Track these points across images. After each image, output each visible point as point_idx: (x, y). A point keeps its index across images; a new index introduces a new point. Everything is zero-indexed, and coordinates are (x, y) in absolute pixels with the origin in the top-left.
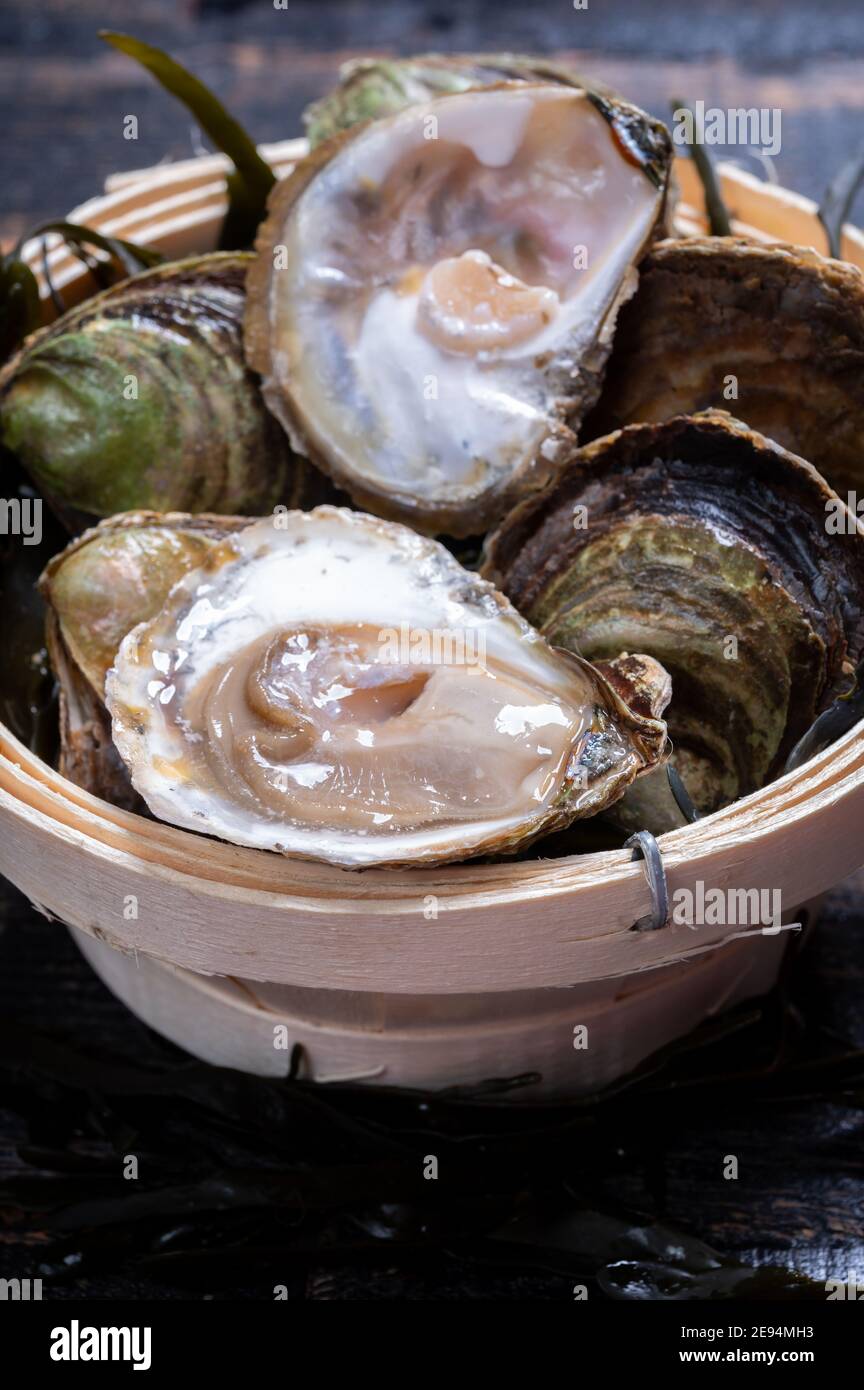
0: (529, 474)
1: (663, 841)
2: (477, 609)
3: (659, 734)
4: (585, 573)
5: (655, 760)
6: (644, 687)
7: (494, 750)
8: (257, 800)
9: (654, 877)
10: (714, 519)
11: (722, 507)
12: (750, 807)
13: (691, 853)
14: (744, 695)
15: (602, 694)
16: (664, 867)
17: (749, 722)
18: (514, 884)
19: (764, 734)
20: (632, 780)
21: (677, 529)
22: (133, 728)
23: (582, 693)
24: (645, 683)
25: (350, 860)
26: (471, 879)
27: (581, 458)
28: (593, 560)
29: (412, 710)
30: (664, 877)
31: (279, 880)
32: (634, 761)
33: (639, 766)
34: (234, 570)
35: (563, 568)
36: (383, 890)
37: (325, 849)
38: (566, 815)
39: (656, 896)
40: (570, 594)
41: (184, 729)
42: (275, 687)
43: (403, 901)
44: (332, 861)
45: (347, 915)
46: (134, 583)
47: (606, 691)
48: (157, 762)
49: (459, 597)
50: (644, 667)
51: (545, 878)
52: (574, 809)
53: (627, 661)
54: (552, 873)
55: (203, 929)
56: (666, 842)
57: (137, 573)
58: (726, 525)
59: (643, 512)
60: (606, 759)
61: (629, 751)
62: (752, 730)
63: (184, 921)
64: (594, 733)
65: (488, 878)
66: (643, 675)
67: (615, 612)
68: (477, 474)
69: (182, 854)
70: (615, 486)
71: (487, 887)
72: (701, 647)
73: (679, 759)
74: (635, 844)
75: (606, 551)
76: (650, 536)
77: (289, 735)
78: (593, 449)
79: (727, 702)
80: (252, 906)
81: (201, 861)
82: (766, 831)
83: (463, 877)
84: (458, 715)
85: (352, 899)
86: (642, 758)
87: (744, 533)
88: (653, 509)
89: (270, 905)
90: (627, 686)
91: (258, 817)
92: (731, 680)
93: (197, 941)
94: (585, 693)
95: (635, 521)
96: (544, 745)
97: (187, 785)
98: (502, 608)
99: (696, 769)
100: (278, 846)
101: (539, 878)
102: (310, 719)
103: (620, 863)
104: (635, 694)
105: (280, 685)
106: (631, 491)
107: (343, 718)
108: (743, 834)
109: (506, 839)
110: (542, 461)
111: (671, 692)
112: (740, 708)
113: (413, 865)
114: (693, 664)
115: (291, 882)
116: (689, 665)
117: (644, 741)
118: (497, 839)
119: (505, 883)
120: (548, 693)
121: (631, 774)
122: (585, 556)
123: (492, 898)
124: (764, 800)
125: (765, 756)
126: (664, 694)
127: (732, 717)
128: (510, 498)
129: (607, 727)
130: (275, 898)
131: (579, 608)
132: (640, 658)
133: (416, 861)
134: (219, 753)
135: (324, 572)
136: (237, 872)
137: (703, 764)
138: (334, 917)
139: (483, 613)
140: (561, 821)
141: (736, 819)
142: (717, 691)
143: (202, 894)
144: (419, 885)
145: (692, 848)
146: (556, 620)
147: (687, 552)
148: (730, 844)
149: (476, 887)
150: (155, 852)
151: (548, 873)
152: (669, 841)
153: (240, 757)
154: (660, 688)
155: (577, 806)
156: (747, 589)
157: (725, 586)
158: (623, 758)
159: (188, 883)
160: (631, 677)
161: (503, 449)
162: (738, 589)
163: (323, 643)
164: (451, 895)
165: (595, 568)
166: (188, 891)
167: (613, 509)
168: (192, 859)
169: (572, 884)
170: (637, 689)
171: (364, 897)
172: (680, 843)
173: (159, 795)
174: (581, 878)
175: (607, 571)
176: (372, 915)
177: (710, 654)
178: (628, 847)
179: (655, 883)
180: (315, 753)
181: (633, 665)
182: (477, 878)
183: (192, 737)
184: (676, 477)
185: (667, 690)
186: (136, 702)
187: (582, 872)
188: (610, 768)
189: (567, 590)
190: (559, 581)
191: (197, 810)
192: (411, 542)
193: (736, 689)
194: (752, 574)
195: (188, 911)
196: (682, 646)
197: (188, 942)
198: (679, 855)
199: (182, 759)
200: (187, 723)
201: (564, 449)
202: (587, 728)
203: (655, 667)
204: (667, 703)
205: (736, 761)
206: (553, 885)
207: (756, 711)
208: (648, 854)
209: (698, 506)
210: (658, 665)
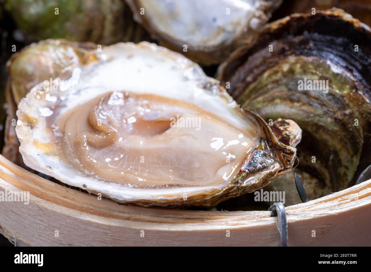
0: (244, 35)
1: (288, 209)
2: (209, 92)
3: (292, 153)
4: (265, 82)
5: (289, 167)
6: (287, 133)
7: (206, 153)
8: (81, 165)
9: (281, 226)
10: (331, 60)
11: (336, 55)
12: (336, 198)
13: (302, 216)
14: (339, 147)
15: (265, 132)
16: (287, 222)
17: (340, 161)
18: (207, 221)
19: (347, 168)
20: (275, 176)
21: (312, 63)
22: (28, 126)
23: (255, 132)
24: (288, 131)
25: (121, 197)
26: (185, 216)
27: (269, 29)
28: (270, 76)
29: (168, 132)
30: (287, 227)
31: (85, 206)
32: (277, 166)
33: (280, 169)
34: (96, 66)
35: (255, 80)
36: (138, 217)
37: (109, 190)
38: (238, 187)
39: (281, 236)
40: (257, 92)
41: (54, 130)
42: (102, 114)
43: (147, 223)
44: (112, 197)
45: (116, 227)
46: (48, 68)
47: (267, 131)
48: (35, 143)
49: (201, 86)
50: (288, 124)
51: (223, 220)
52: (243, 185)
53: (281, 122)
54: (227, 218)
55: (47, 229)
56: (289, 209)
57: (50, 63)
58: (337, 64)
59: (296, 55)
60: (263, 163)
61: (275, 161)
62: (341, 165)
63: (37, 223)
64: (258, 150)
65: (193, 217)
66: (287, 128)
67: (278, 101)
68: (218, 34)
69: (39, 188)
70: (284, 43)
71: (192, 221)
72: (319, 121)
73: (303, 177)
74: (273, 209)
75: (276, 72)
76: (298, 66)
77: (103, 136)
78: (275, 25)
79: (330, 150)
80: (69, 217)
81: (48, 192)
82: (344, 210)
83: (181, 215)
84: (190, 135)
85: (121, 219)
86: (282, 165)
87: (346, 68)
88: (302, 54)
89: (78, 217)
90: (279, 132)
91: (80, 173)
92: (333, 138)
93: (44, 235)
94: (257, 132)
95: (292, 59)
96: (232, 153)
97: (47, 154)
98: (222, 93)
99: (310, 183)
100: (84, 186)
101: (221, 220)
102: (116, 130)
103: (264, 217)
104: (282, 135)
105: (105, 113)
106: (292, 45)
107: (133, 133)
108: (331, 210)
109: (205, 196)
110: (250, 30)
111: (301, 137)
112: (336, 153)
113: (154, 204)
114: (314, 129)
115: (91, 207)
116: (312, 129)
117: (284, 156)
118: (200, 195)
119: (201, 220)
120: (238, 131)
121: (275, 172)
122: (266, 74)
123: (194, 227)
124: (344, 195)
125: (347, 180)
126: (297, 137)
127: (331, 157)
128: (233, 46)
129: (266, 148)
130: (81, 214)
131: (260, 99)
132: (287, 121)
133: (156, 202)
134: (68, 142)
135: (139, 71)
136: (65, 199)
137: (314, 181)
138: (110, 228)
139: (212, 94)
140: (235, 191)
141: (328, 202)
142: (325, 143)
143: (45, 208)
144: (157, 216)
145: (303, 214)
146: (249, 104)
147: (316, 74)
148: (324, 214)
149: (187, 220)
150: (27, 186)
151: (225, 218)
152: (292, 209)
153: (77, 145)
154: (295, 134)
155: (244, 184)
156: (345, 94)
157: (334, 92)
158: (272, 164)
159: (38, 202)
160: (282, 128)
161: (232, 23)
162: (341, 93)
163: (131, 100)
164: (173, 223)
165: (270, 80)
166: (38, 206)
167: (282, 53)
168: (44, 191)
169: (237, 224)
170: (284, 133)
171: (128, 219)
172: (297, 211)
173: (31, 156)
174: (242, 222)
175: (277, 82)
176: (130, 228)
177: (323, 124)
178: (270, 210)
179: (281, 229)
180: (115, 147)
181: (283, 123)
182: (188, 216)
183: (58, 134)
184: (314, 40)
185: (299, 136)
186: (32, 114)
187: (243, 219)
188: (264, 168)
189: (255, 90)
190: (252, 86)
191: (48, 165)
192: (183, 62)
193: (334, 143)
194: (348, 87)
195: (39, 218)
196: (309, 120)
197: (39, 236)
198: (296, 217)
199: (49, 143)
200: (57, 128)
201: (261, 24)
202: (255, 147)
203: (294, 125)
204: (298, 142)
205: (331, 181)
206: (227, 224)
207: (344, 155)
208: (280, 214)
209: (324, 54)
210: (296, 124)
